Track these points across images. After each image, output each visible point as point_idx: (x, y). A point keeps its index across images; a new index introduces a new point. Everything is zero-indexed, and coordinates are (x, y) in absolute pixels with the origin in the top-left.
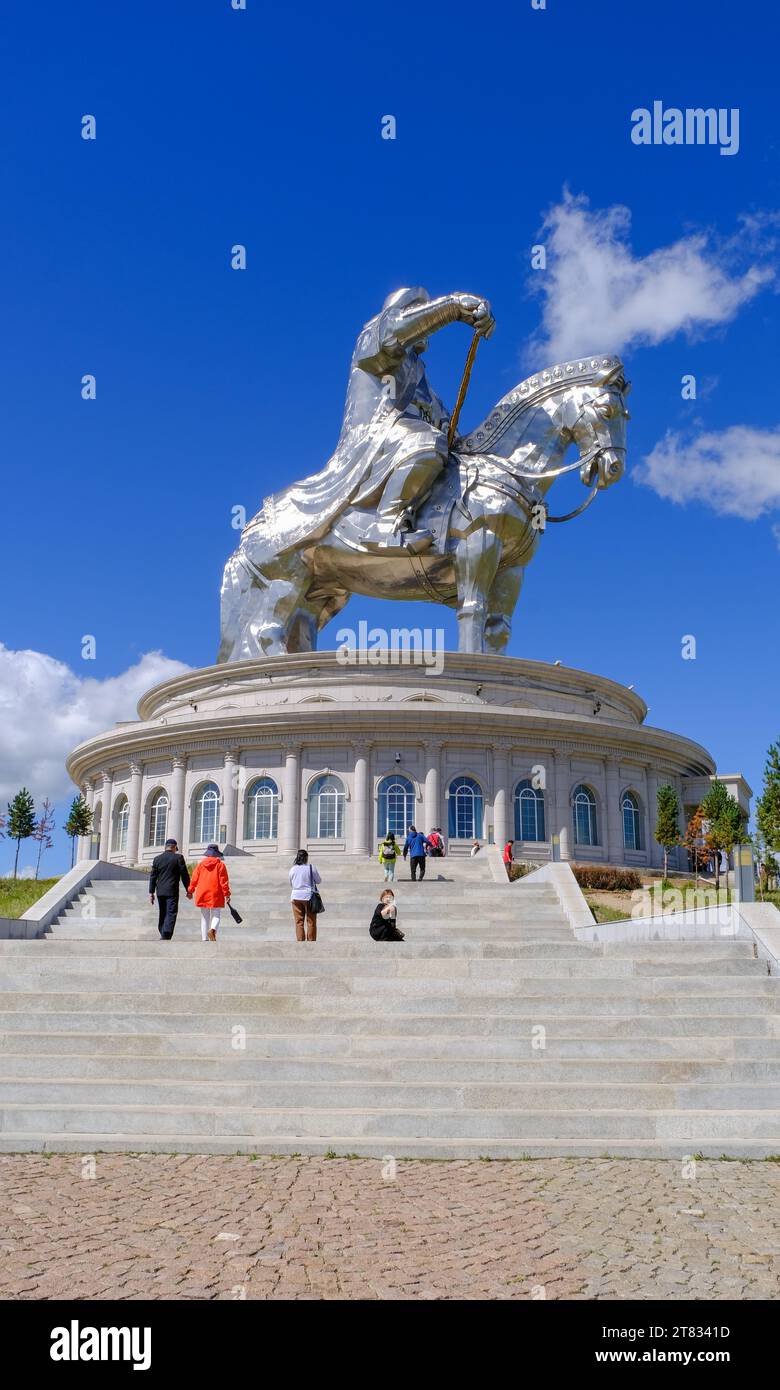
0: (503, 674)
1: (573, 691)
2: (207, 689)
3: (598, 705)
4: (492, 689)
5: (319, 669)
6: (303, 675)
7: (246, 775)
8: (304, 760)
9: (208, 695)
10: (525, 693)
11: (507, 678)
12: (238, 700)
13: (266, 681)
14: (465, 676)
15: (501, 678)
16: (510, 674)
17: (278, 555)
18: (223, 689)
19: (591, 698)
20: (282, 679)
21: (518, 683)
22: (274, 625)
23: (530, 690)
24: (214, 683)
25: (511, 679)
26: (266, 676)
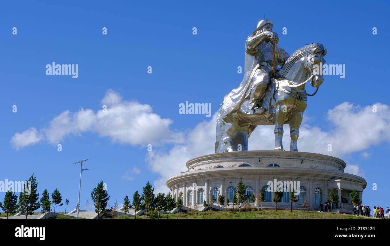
0: (268, 155)
1: (293, 158)
2: (196, 164)
3: (302, 161)
4: (264, 160)
5: (219, 157)
6: (215, 159)
7: (198, 188)
8: (209, 183)
9: (196, 165)
10: (275, 160)
11: (269, 156)
12: (202, 167)
13: (207, 161)
14: (255, 157)
15: (267, 156)
16: (270, 155)
17: (227, 115)
18: (199, 164)
19: (300, 159)
20: (210, 161)
21: (272, 157)
22: (228, 138)
23: (276, 159)
24: (198, 162)
25: (270, 156)
26: (206, 160)
